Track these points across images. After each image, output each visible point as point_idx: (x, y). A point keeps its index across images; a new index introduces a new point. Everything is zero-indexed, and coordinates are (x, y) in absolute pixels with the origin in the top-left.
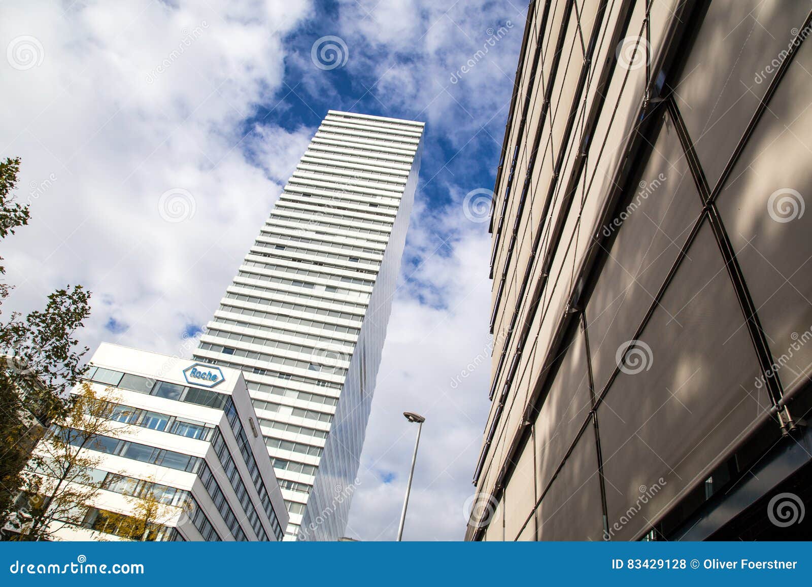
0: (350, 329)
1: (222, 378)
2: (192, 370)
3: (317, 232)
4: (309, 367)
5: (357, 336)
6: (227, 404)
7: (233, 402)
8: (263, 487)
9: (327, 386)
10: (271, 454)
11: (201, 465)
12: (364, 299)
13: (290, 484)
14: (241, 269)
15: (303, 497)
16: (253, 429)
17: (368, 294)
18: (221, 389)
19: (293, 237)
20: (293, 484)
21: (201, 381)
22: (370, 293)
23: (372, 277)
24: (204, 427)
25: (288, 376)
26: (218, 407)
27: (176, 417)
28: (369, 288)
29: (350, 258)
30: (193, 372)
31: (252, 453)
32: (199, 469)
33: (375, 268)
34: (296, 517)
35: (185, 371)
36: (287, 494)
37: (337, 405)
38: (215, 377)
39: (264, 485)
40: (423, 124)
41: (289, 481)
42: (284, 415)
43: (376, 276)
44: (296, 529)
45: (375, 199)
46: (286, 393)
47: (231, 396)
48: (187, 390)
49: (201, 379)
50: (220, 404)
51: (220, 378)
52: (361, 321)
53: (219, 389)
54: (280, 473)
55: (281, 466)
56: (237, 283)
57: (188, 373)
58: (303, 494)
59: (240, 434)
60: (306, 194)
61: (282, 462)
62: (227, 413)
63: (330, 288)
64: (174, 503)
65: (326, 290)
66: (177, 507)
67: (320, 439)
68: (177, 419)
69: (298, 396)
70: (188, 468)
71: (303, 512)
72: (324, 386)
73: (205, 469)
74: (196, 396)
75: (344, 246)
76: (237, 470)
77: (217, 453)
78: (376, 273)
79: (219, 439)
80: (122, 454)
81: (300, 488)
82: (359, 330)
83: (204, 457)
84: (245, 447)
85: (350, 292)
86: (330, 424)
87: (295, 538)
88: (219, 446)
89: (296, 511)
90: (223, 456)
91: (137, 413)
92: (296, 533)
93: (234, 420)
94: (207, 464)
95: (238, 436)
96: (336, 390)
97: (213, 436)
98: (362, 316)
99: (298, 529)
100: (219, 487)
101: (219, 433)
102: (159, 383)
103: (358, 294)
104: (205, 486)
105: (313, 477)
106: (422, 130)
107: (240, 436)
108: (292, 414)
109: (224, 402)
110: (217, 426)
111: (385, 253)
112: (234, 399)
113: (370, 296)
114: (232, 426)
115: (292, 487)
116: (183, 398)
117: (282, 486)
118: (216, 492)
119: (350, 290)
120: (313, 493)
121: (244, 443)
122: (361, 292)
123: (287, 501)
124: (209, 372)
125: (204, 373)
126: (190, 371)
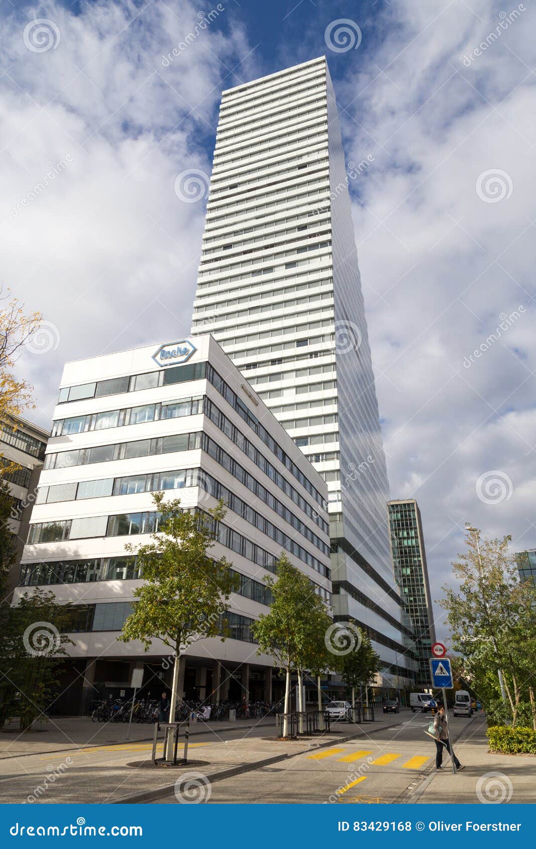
0: (323, 294)
1: (193, 349)
2: (160, 353)
3: (257, 218)
4: (297, 345)
5: (333, 298)
6: (208, 371)
7: (214, 370)
8: (286, 457)
9: (320, 356)
10: (292, 436)
11: (202, 438)
12: (327, 261)
13: (317, 457)
14: (199, 282)
15: (334, 464)
16: (250, 397)
18: (196, 359)
19: (236, 233)
20: (321, 456)
21: (173, 360)
22: (330, 254)
23: (328, 237)
24: (192, 401)
25: (279, 361)
26: (199, 378)
27: (161, 403)
28: (328, 249)
29: (298, 229)
30: (162, 355)
31: (259, 422)
32: (202, 442)
33: (327, 226)
34: (334, 485)
35: (154, 357)
36: (319, 466)
37: (336, 369)
38: (186, 350)
39: (285, 454)
40: (323, 58)
41: (316, 455)
42: (290, 397)
43: (330, 234)
44: (338, 496)
45: (302, 160)
46: (284, 376)
47: (208, 361)
48: (162, 373)
49: (173, 358)
50: (200, 375)
51: (191, 349)
52: (331, 283)
53: (193, 360)
54: (306, 450)
55: (304, 444)
57: (158, 358)
58: (334, 461)
59: (237, 403)
60: (232, 187)
61: (303, 440)
62: (211, 381)
63: (289, 265)
64: (188, 483)
65: (286, 269)
66: (191, 486)
67: (331, 406)
68: (163, 404)
69: (296, 375)
70: (189, 446)
71: (339, 478)
72: (317, 357)
73: (208, 443)
74: (173, 376)
75: (288, 219)
76: (248, 441)
77: (217, 424)
78: (330, 231)
79: (213, 410)
80: (122, 456)
81: (329, 456)
82: (332, 292)
83: (202, 429)
84: (248, 417)
85: (311, 261)
86: (336, 390)
87: (340, 503)
88: (216, 417)
89: (333, 480)
90: (226, 427)
91: (122, 414)
92: (340, 499)
93: (224, 388)
94: (209, 437)
95: (236, 406)
96: (330, 356)
97: (204, 407)
98: (331, 278)
99: (340, 495)
100: (234, 460)
101: (209, 402)
102: (133, 378)
103: (319, 259)
104: (216, 460)
105: (338, 443)
106: (324, 65)
107: (238, 405)
108: (296, 394)
109: (203, 371)
110: (205, 396)
111: (331, 209)
112: (213, 366)
113: (331, 256)
114: (223, 395)
115: (321, 459)
116: (161, 383)
117: (311, 461)
118: (233, 465)
119: (309, 259)
120: (343, 458)
121: (246, 413)
122: (320, 256)
123: (320, 473)
124: (178, 347)
125: (174, 351)
126: (159, 355)
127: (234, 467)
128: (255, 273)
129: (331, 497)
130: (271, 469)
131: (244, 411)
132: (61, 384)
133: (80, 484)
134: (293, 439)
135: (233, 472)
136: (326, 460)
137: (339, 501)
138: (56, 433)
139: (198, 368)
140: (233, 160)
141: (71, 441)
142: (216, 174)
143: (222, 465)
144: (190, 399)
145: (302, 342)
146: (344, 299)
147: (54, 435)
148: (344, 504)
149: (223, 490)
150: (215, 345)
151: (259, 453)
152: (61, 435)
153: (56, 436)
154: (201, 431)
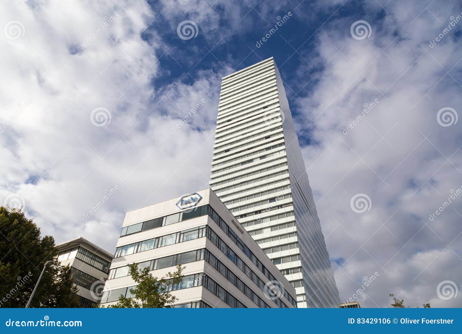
0: (282, 172)
2: (181, 201)
3: (243, 135)
4: (269, 201)
5: (288, 173)
6: (209, 210)
7: (213, 209)
8: (265, 269)
9: (284, 207)
10: (270, 258)
11: (205, 253)
12: (283, 154)
13: (288, 271)
14: (212, 171)
15: (299, 276)
16: (238, 228)
17: (284, 151)
18: (202, 203)
20: (290, 270)
22: (284, 149)
23: (282, 141)
24: (199, 229)
26: (204, 215)
27: (180, 232)
28: (283, 147)
29: (265, 138)
30: (182, 203)
31: (245, 244)
32: (205, 256)
33: (281, 135)
34: (300, 290)
35: (177, 204)
36: (289, 277)
37: (294, 214)
38: (196, 199)
39: (264, 266)
40: (272, 58)
41: (286, 269)
44: (303, 297)
45: (265, 104)
46: (263, 221)
47: (209, 204)
48: (182, 213)
49: (188, 204)
51: (199, 198)
52: (286, 165)
53: (200, 204)
54: (280, 266)
55: (278, 263)
56: (213, 179)
57: (179, 205)
58: (298, 274)
59: (229, 231)
60: (228, 121)
61: (277, 260)
62: (211, 216)
63: (262, 157)
64: (196, 284)
65: (260, 160)
66: (198, 286)
67: (293, 238)
68: (181, 233)
69: (270, 219)
71: (303, 285)
72: (282, 208)
73: (209, 256)
74: (187, 216)
75: (259, 134)
76: (238, 256)
77: (216, 244)
78: (283, 138)
79: (213, 235)
80: (155, 268)
81: (295, 270)
82: (287, 170)
83: (205, 247)
84: (238, 241)
85: (274, 154)
86: (295, 227)
87: (305, 303)
88: (215, 240)
89: (299, 286)
90: (222, 247)
91: (157, 240)
92: (305, 300)
93: (220, 221)
94: (210, 252)
95: (228, 233)
96: (290, 207)
97: (206, 232)
98: (286, 162)
99: (305, 297)
100: (228, 269)
101: (210, 230)
102: (165, 218)
103: (278, 153)
104: (215, 268)
105: (300, 261)
106: (273, 61)
107: (230, 233)
108: (271, 231)
109: (206, 211)
110: (207, 225)
111: (283, 126)
112: (212, 207)
113: (285, 151)
114: (219, 226)
115: (290, 272)
116: (181, 220)
117: (284, 274)
118: (227, 272)
119: (273, 153)
120: (304, 271)
121: (235, 238)
122: (279, 151)
123: (291, 282)
124: (191, 197)
125: (189, 200)
126: (180, 203)
127: (228, 274)
128: (243, 163)
129: (299, 299)
130: (254, 276)
131: (234, 237)
132: (123, 225)
133: (128, 288)
134: (271, 260)
135: (227, 277)
136: (294, 273)
137: (305, 301)
138: (117, 255)
139: (203, 209)
140: (229, 108)
141: (126, 260)
142: (220, 115)
143: (219, 272)
144: (198, 228)
145: (272, 200)
146: (295, 174)
147: (116, 257)
148: (308, 304)
149: (220, 289)
150: (213, 193)
151: (246, 265)
152: (120, 256)
153: (117, 257)
154: (204, 248)
